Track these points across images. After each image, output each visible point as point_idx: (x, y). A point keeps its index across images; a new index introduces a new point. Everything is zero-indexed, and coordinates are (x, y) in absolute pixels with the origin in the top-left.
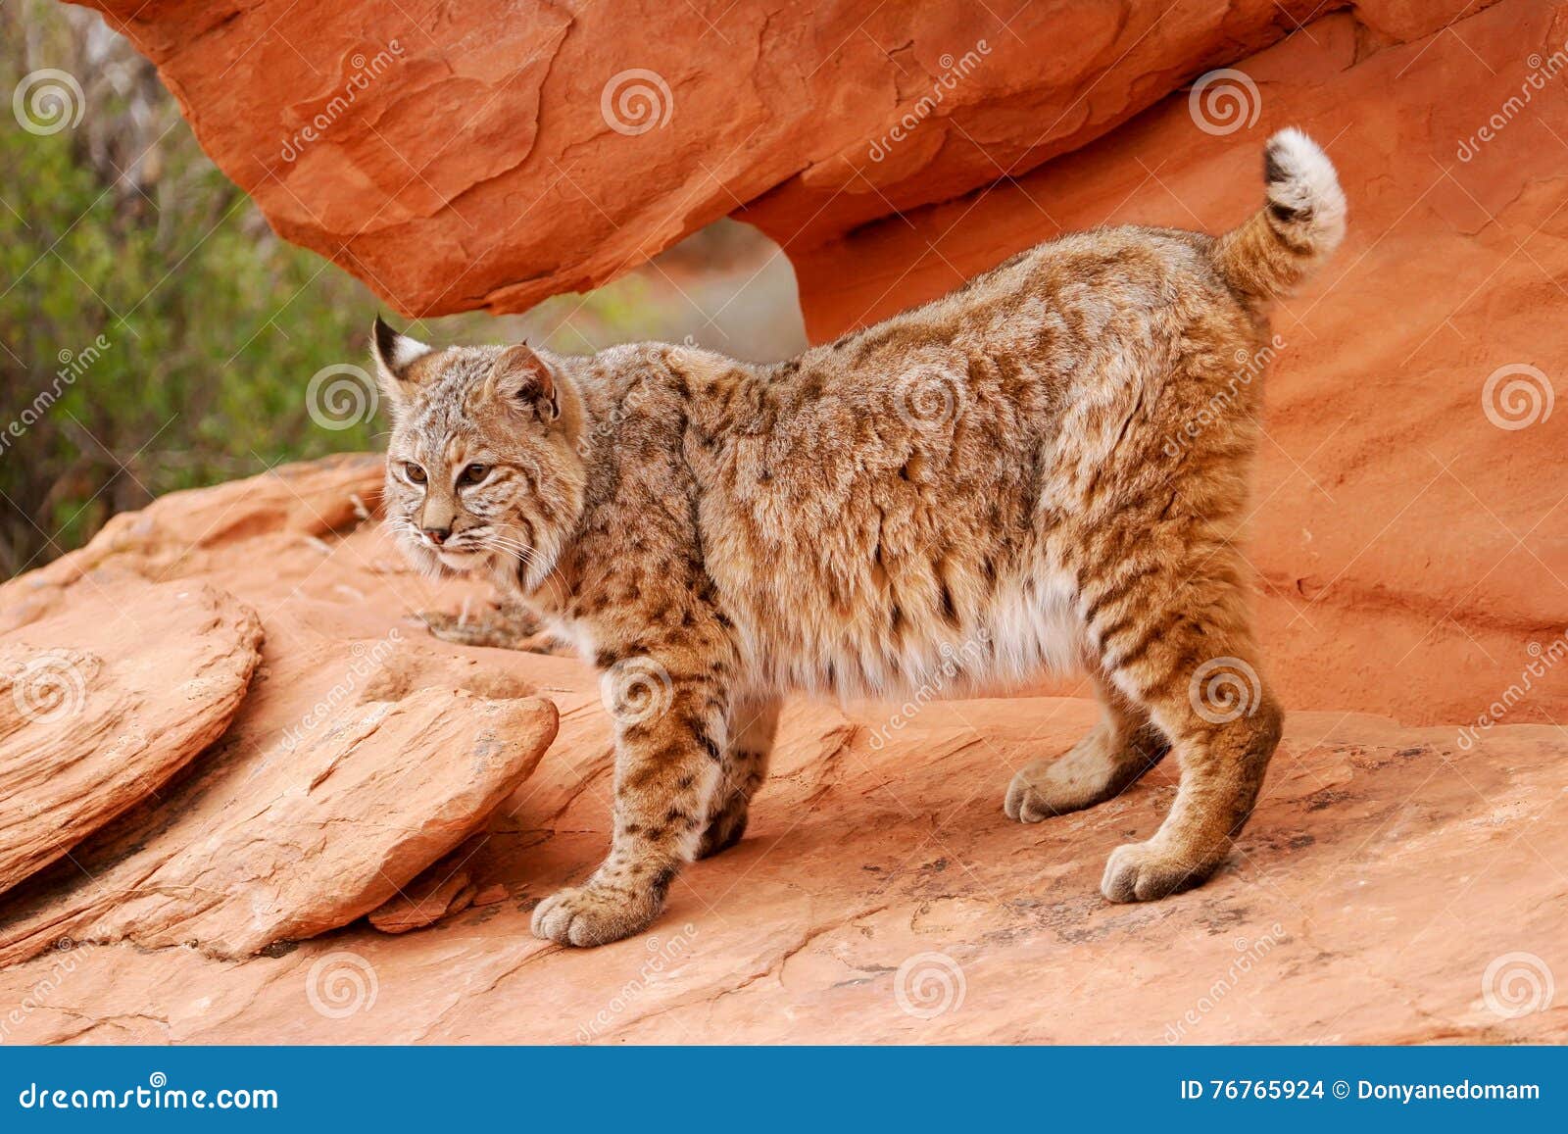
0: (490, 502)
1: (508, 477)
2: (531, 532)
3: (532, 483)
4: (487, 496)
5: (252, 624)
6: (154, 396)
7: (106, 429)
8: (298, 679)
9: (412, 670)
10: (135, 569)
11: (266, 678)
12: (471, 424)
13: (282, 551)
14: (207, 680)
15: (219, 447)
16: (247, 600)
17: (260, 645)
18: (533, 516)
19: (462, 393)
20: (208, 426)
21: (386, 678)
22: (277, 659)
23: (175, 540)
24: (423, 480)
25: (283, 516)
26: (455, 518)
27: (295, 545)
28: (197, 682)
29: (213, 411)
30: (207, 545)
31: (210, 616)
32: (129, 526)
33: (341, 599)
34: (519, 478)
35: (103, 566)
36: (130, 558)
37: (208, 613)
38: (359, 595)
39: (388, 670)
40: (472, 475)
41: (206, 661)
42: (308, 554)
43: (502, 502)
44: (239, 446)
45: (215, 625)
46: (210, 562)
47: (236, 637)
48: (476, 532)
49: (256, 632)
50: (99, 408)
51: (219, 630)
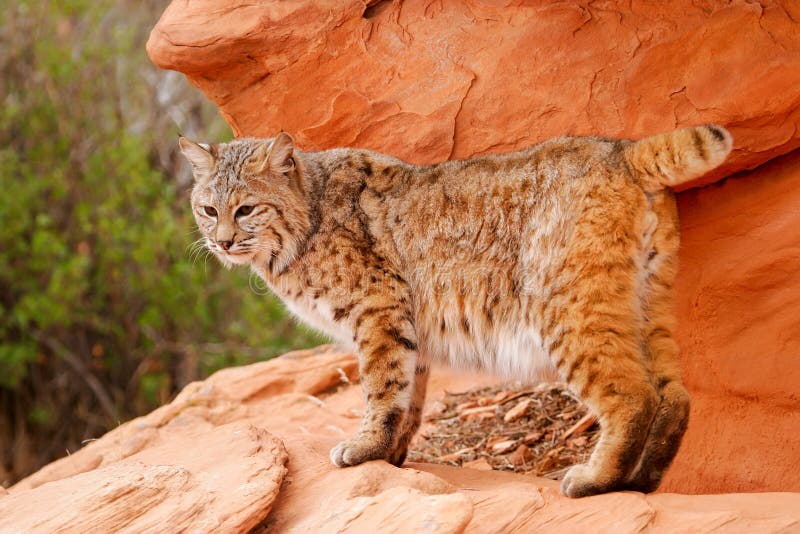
0: (257, 225)
1: (266, 210)
2: (280, 240)
3: (280, 212)
4: (254, 221)
5: (281, 450)
6: (201, 310)
7: (171, 330)
8: (310, 483)
9: (380, 477)
10: (203, 416)
11: (290, 483)
12: (242, 182)
13: (292, 404)
14: (254, 485)
15: (242, 340)
16: (276, 434)
17: (286, 463)
18: (282, 231)
19: (238, 166)
20: (235, 327)
21: (365, 482)
22: (297, 471)
23: (226, 398)
24: (216, 214)
25: (292, 382)
26: (235, 234)
27: (300, 400)
28: (249, 486)
29: (237, 317)
30: (245, 401)
31: (255, 445)
32: (198, 389)
33: (329, 433)
34: (272, 210)
35: (182, 415)
36: (199, 409)
37: (253, 443)
38: (341, 431)
39: (366, 477)
40: (244, 211)
41: (254, 473)
42: (308, 406)
43: (264, 224)
44: (254, 340)
45: (258, 451)
46: (248, 412)
47: (271, 458)
48: (247, 242)
49: (284, 455)
50: (167, 317)
51: (261, 453)
